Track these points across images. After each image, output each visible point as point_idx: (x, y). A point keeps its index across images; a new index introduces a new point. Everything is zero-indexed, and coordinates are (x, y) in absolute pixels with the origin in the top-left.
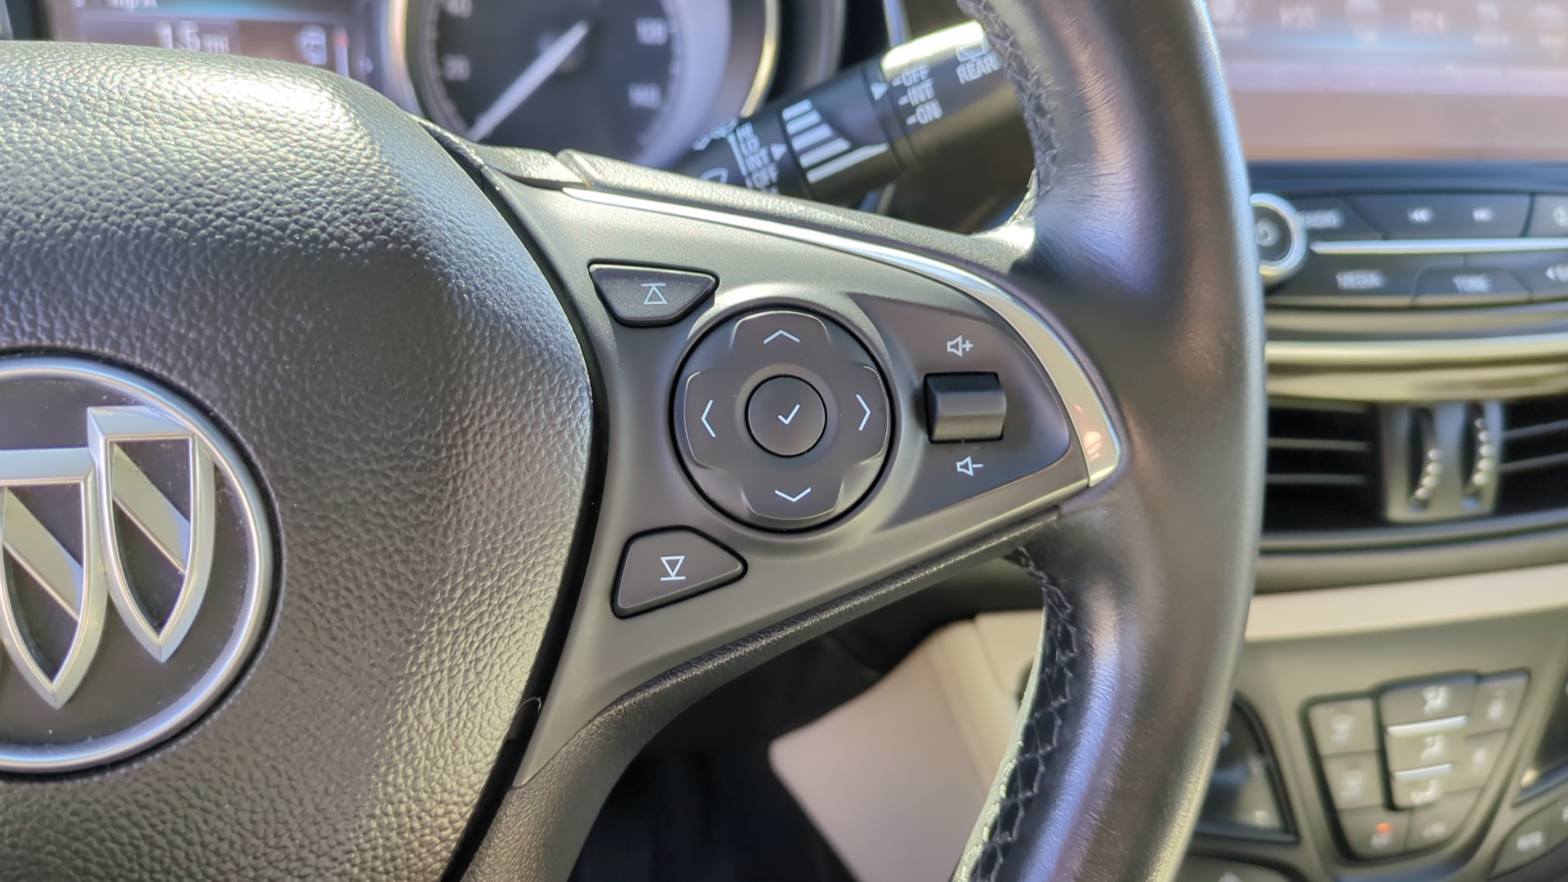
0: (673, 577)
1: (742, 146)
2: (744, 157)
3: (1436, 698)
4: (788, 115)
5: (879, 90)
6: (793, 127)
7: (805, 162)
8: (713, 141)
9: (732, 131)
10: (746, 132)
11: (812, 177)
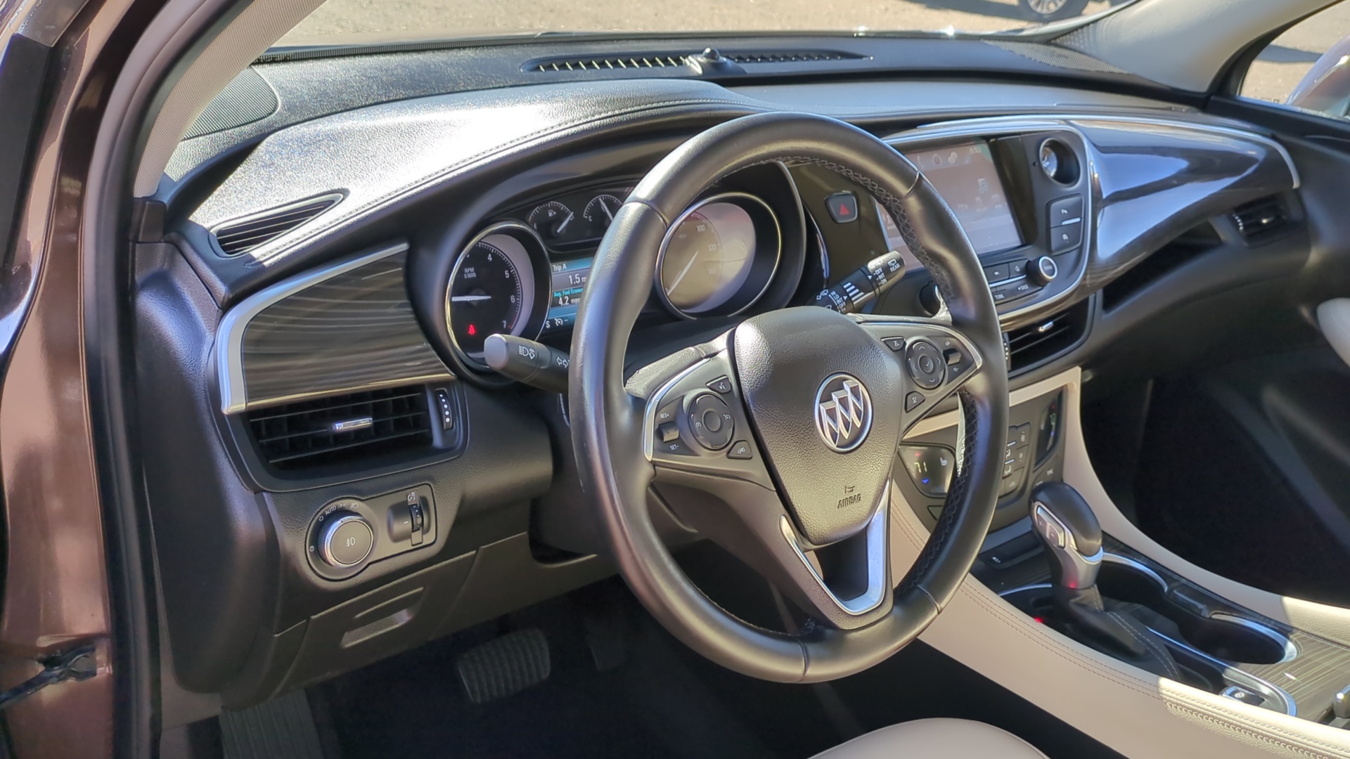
0: (915, 402)
1: (834, 297)
2: (835, 300)
4: (845, 287)
5: (870, 277)
6: (848, 290)
7: (853, 299)
8: (822, 296)
9: (829, 293)
10: (834, 293)
11: (855, 303)
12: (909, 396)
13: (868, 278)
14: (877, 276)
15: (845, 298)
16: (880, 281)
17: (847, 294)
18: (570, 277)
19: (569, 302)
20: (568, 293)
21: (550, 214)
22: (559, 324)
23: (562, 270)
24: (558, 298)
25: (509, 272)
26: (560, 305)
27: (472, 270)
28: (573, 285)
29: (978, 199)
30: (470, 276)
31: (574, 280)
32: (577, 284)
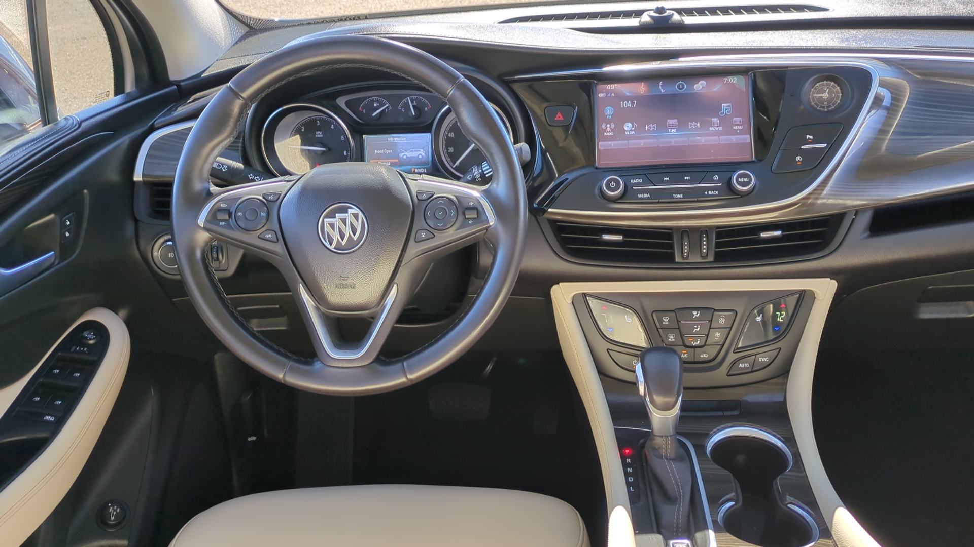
0: (423, 236)
3: (696, 314)
7: (485, 173)
11: (487, 176)
12: (419, 231)
15: (480, 171)
21: (375, 105)
25: (344, 137)
27: (321, 133)
29: (715, 120)
30: (319, 136)
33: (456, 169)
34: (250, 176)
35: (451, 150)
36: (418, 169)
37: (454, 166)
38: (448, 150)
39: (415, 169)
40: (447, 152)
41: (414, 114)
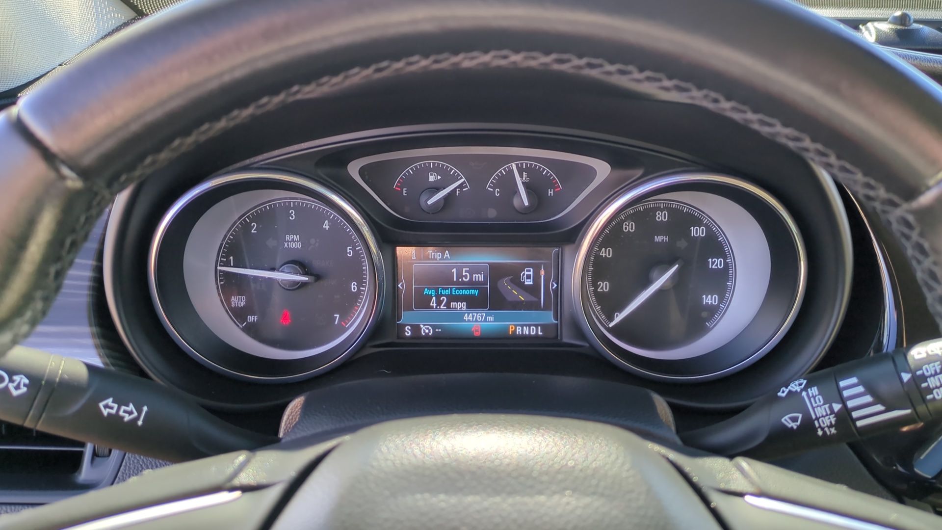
1: (812, 400)
2: (813, 408)
4: (842, 384)
5: (906, 377)
6: (846, 393)
7: (855, 414)
8: (790, 391)
9: (805, 389)
10: (814, 391)
11: (859, 424)
13: (901, 379)
14: (924, 378)
15: (837, 407)
16: (930, 390)
17: (843, 401)
18: (454, 270)
19: (448, 305)
20: (448, 292)
21: (432, 178)
22: (427, 334)
23: (442, 259)
24: (431, 297)
25: (353, 249)
26: (432, 307)
27: (297, 238)
28: (457, 283)
30: (293, 245)
31: (460, 275)
32: (463, 283)
33: (613, 331)
34: (106, 406)
35: (604, 286)
36: (522, 326)
37: (611, 325)
38: (596, 286)
39: (516, 326)
40: (595, 291)
41: (526, 203)
